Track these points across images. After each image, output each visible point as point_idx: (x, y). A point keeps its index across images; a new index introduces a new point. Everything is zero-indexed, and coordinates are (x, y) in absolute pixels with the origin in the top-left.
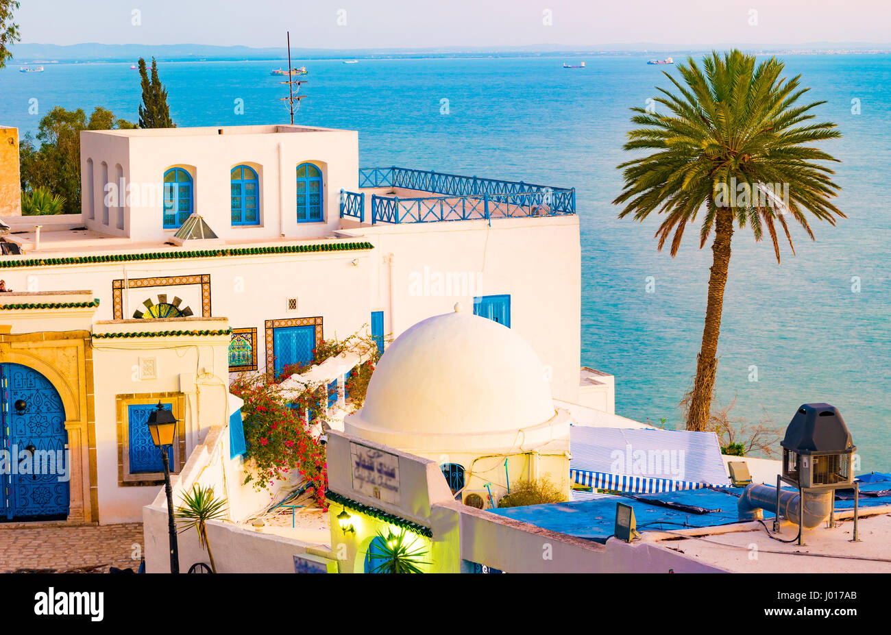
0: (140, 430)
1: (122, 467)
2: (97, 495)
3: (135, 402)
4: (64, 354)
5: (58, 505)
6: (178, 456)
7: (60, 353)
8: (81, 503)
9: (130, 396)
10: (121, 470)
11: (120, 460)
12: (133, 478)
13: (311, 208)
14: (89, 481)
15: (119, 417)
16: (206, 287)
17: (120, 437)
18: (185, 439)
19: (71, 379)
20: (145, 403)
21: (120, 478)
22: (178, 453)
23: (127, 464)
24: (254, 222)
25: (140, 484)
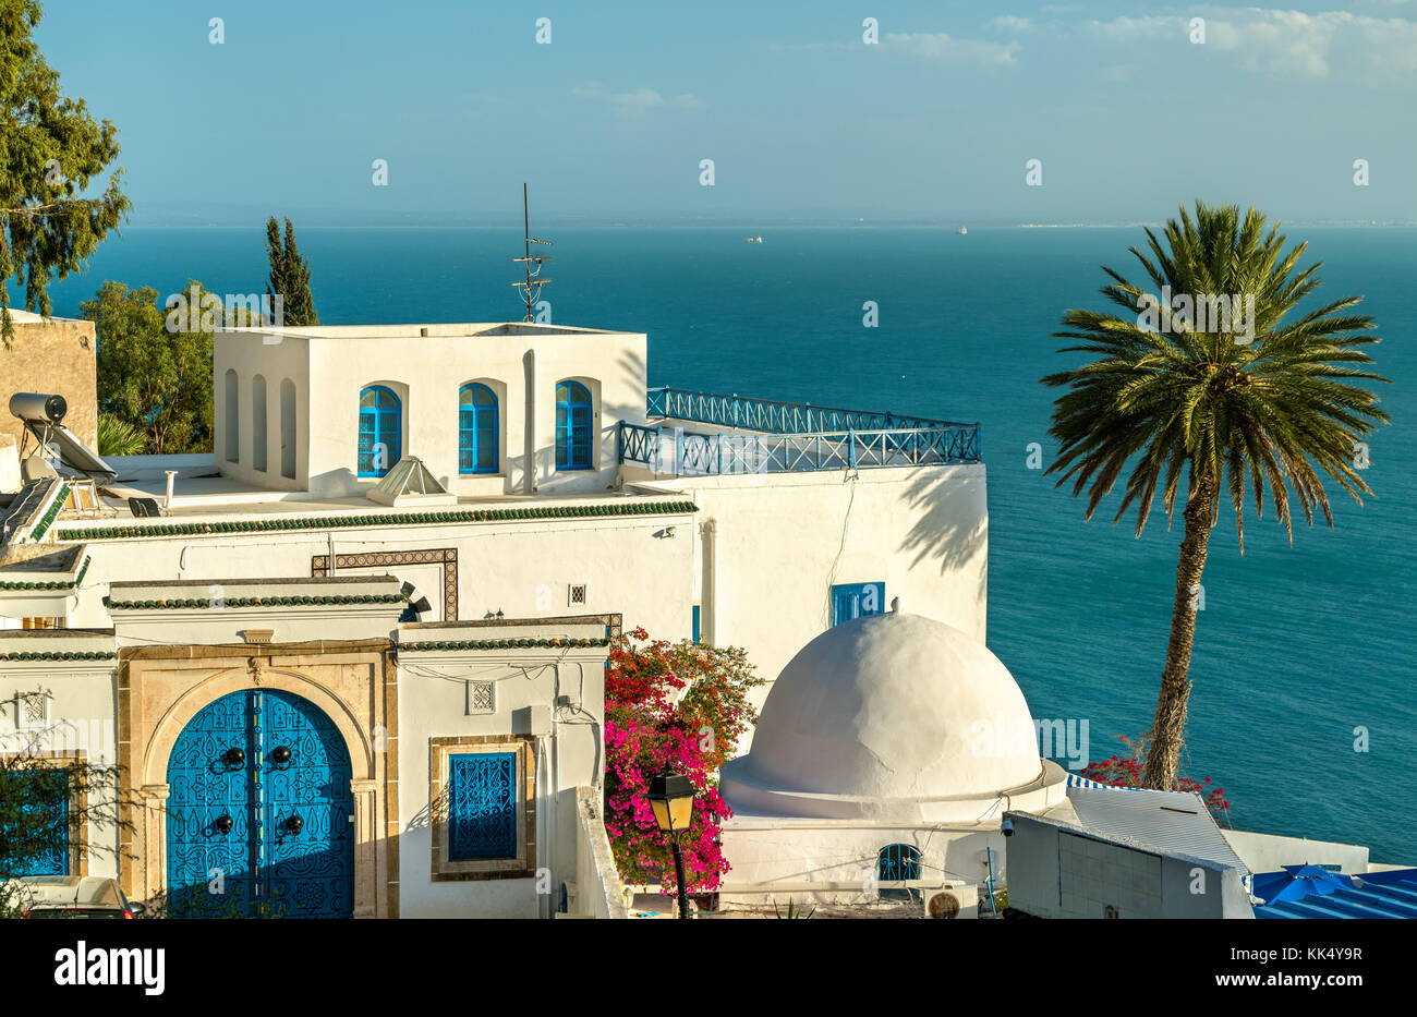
0: (468, 794)
1: (438, 851)
2: (398, 895)
3: (460, 750)
4: (353, 675)
5: (337, 910)
6: (524, 834)
7: (347, 672)
8: (373, 908)
9: (452, 741)
10: (435, 855)
11: (435, 841)
12: (455, 868)
13: (574, 449)
14: (386, 874)
15: (433, 772)
16: (451, 567)
17: (434, 805)
18: (535, 809)
19: (363, 715)
20: (476, 751)
21: (435, 868)
22: (524, 829)
23: (445, 847)
24: (490, 469)
25: (464, 877)
